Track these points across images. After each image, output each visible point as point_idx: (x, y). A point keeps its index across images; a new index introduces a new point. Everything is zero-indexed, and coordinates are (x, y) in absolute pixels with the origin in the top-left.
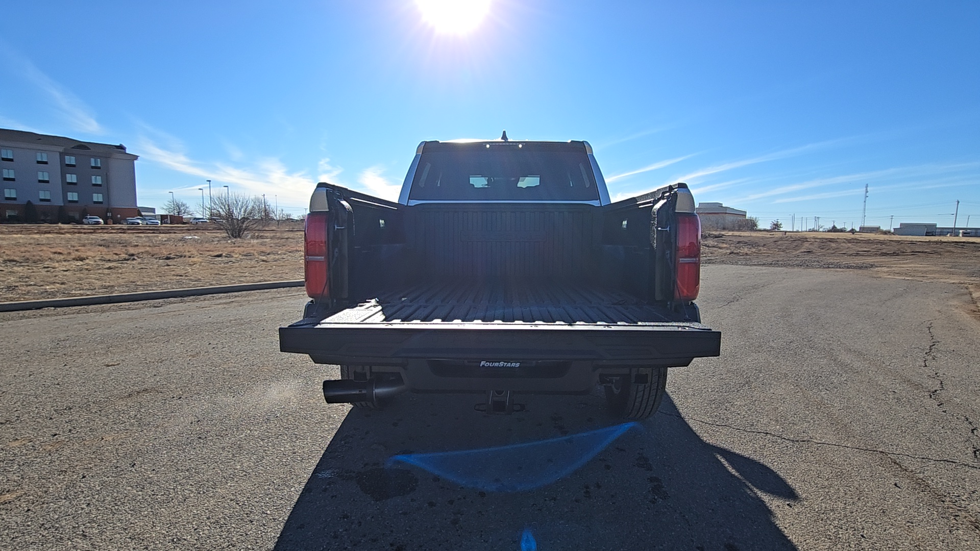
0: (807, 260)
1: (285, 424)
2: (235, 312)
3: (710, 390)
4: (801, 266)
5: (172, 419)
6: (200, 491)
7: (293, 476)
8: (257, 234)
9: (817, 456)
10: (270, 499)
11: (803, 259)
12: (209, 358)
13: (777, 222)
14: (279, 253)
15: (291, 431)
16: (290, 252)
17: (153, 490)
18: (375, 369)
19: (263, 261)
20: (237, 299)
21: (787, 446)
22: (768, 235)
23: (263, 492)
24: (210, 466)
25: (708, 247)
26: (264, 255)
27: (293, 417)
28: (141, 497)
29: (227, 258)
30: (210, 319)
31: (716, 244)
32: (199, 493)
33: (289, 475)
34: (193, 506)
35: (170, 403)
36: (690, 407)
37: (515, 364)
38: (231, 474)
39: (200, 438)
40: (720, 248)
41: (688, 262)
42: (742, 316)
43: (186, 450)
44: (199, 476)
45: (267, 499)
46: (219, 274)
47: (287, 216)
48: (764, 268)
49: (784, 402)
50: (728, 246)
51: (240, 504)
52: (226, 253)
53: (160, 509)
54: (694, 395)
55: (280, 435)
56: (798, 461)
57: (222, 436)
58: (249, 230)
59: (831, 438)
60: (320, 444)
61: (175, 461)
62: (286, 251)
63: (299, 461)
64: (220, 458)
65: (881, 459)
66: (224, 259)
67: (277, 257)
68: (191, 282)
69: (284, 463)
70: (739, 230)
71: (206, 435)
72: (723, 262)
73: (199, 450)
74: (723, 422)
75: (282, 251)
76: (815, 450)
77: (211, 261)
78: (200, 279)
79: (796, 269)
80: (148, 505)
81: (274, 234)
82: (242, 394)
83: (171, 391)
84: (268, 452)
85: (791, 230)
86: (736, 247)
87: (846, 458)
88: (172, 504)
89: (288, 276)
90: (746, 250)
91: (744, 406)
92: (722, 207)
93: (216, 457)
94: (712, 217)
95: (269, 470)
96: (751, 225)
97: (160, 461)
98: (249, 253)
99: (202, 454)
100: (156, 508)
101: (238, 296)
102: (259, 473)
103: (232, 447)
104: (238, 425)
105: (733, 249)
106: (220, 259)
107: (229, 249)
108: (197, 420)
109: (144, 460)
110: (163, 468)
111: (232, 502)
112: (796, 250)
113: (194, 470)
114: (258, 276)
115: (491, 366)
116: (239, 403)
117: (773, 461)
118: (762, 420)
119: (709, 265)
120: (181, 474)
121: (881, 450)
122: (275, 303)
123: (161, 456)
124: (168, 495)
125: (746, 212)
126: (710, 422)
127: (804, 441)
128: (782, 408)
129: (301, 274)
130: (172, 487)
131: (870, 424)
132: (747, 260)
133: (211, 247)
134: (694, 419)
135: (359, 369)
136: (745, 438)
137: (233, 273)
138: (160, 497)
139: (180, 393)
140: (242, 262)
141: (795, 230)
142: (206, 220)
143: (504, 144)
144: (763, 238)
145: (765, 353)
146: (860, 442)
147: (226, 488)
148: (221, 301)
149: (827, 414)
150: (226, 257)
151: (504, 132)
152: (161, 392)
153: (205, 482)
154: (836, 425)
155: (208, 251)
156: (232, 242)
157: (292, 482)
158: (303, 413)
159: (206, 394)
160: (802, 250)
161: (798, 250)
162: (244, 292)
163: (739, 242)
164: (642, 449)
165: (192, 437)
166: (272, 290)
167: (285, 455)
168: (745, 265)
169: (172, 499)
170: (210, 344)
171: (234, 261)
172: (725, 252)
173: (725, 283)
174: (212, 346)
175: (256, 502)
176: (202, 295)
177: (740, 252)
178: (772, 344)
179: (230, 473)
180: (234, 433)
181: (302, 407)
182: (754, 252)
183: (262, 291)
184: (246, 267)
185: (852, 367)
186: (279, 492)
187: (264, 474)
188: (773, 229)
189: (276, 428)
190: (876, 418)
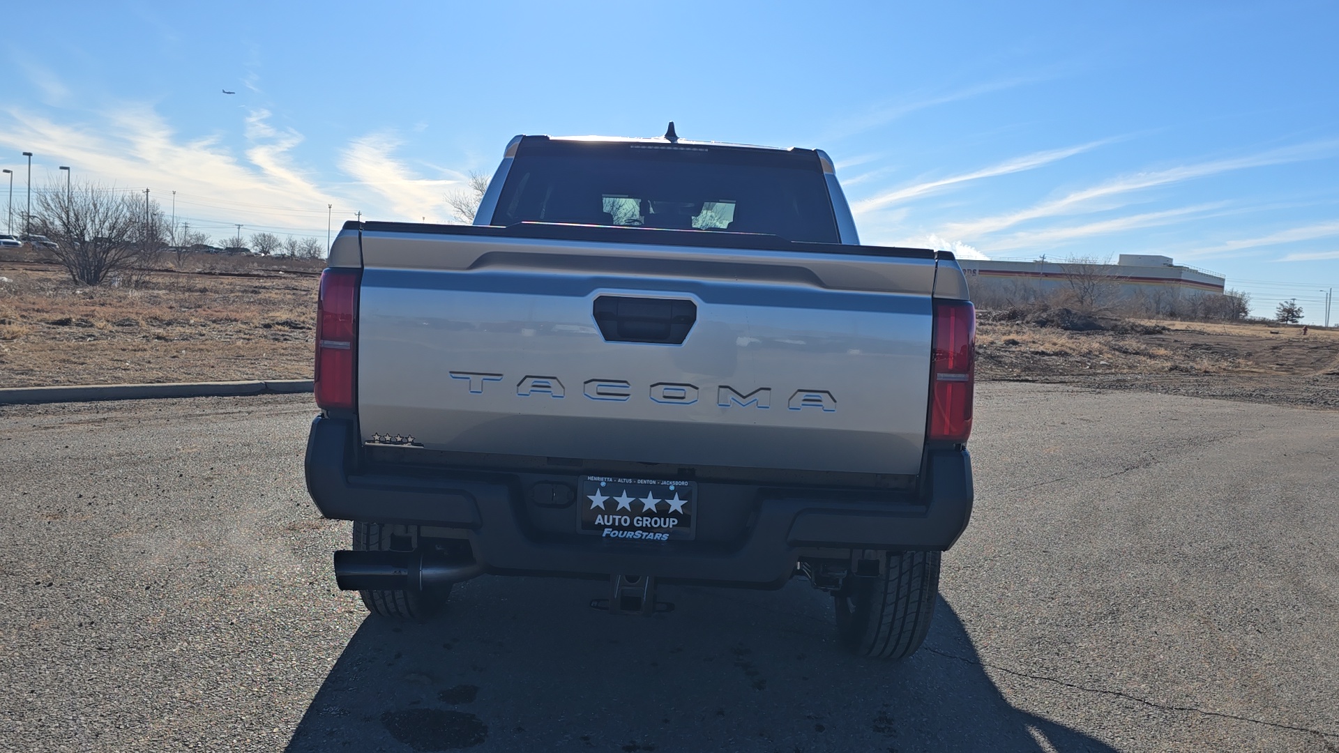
0: (1328, 391)
1: (248, 636)
2: (115, 440)
3: (1037, 622)
4: (1312, 402)
5: (44, 618)
6: (120, 725)
7: (273, 712)
8: (134, 278)
9: (1196, 733)
10: (239, 741)
11: (1321, 388)
12: (86, 521)
13: (1293, 305)
14: (192, 322)
15: (260, 647)
16: (214, 322)
17: (40, 720)
18: (427, 532)
19: (159, 338)
20: (113, 414)
21: (1149, 715)
22: (1264, 332)
23: (225, 731)
24: (128, 691)
25: (1124, 352)
26: (160, 327)
27: (261, 626)
28: (22, 728)
29: (81, 329)
30: (68, 450)
31: (1143, 347)
32: (119, 728)
33: (266, 711)
34: (112, 745)
35: (35, 592)
36: (991, 646)
37: (661, 535)
38: (167, 704)
39: (100, 649)
40: (1152, 357)
41: (957, 380)
42: (1144, 496)
43: (81, 666)
44: (113, 704)
45: (235, 741)
46: (69, 361)
47: (198, 239)
48: (1230, 403)
49: (1170, 647)
50: (1169, 353)
51: (191, 746)
52: (79, 317)
53: (59, 745)
54: (1005, 628)
55: (242, 652)
56: (1159, 738)
57: (139, 649)
58: (118, 268)
59: (1233, 707)
60: (314, 670)
61: (66, 681)
62: (207, 318)
63: (281, 692)
64: (144, 681)
65: (1309, 742)
66: (74, 329)
67: (188, 331)
68: (14, 376)
69: (255, 693)
70: (1206, 319)
71: (110, 645)
72: (1148, 387)
73: (104, 667)
74: (1045, 673)
75: (197, 319)
76: (1198, 723)
77: (48, 333)
78: (32, 370)
79: (1299, 410)
80: (38, 740)
81: (173, 280)
82: (162, 584)
83: (31, 573)
84: (225, 676)
85: (1324, 325)
86: (1185, 355)
87: (1247, 738)
88: (77, 740)
89: (217, 372)
90: (1205, 363)
91: (1094, 651)
92: (1171, 266)
93: (135, 679)
94: (1146, 287)
95: (230, 701)
96: (1234, 310)
97: (39, 679)
98: (128, 320)
99: (109, 673)
100: (52, 743)
101: (115, 410)
102: (215, 706)
103: (160, 666)
104: (164, 633)
105: (1179, 360)
106: (66, 329)
107: (81, 308)
108: (87, 620)
109: (11, 677)
110: (48, 690)
111: (176, 742)
112: (1315, 369)
113: (101, 696)
114: (153, 369)
115: (620, 536)
116: (160, 599)
117: (1116, 735)
118: (1118, 673)
119: (1116, 391)
120: (80, 700)
121: (1315, 729)
122: (194, 427)
123: (40, 673)
124: (67, 728)
125: (1224, 280)
126: (1023, 673)
127: (1182, 709)
128: (1162, 657)
129: (241, 369)
130: (71, 718)
131: (1314, 689)
132: (1201, 384)
133: (42, 303)
134: (994, 666)
135: (400, 531)
136: (1077, 699)
137: (98, 360)
138: (53, 729)
139: (48, 576)
140: (114, 337)
141: (1331, 325)
142: (15, 240)
143: (669, 148)
144: (1250, 340)
145: (1166, 565)
146: (1283, 715)
147: (163, 724)
148: (80, 417)
149: (1242, 670)
150: (78, 325)
151: (671, 126)
152: (12, 574)
153: (125, 714)
154: (1250, 688)
155: (38, 311)
156: (85, 294)
157: (272, 720)
158: (278, 620)
159: (96, 581)
160: (1329, 370)
161: (1321, 369)
162: (126, 402)
163: (1195, 346)
164: (886, 706)
165: (86, 647)
166: (184, 400)
167: (255, 681)
168: (1193, 395)
169: (76, 734)
170: (81, 496)
171: (97, 335)
172: (1159, 366)
173: (1133, 430)
174: (84, 501)
175: (216, 744)
176: (38, 402)
177: (1192, 367)
178: (1186, 549)
179: (164, 703)
180: (159, 644)
181: (275, 610)
182: (1224, 369)
183: (163, 401)
184: (124, 350)
185: (1325, 596)
186: (253, 732)
187: (224, 707)
188: (1283, 320)
189: (233, 641)
190: (1330, 681)
